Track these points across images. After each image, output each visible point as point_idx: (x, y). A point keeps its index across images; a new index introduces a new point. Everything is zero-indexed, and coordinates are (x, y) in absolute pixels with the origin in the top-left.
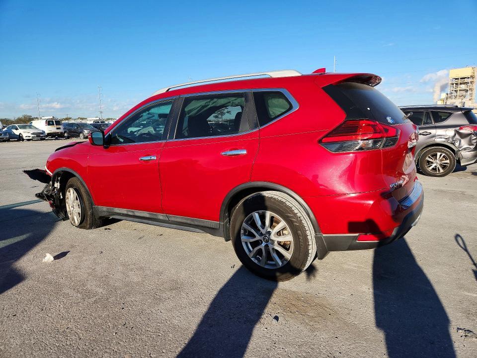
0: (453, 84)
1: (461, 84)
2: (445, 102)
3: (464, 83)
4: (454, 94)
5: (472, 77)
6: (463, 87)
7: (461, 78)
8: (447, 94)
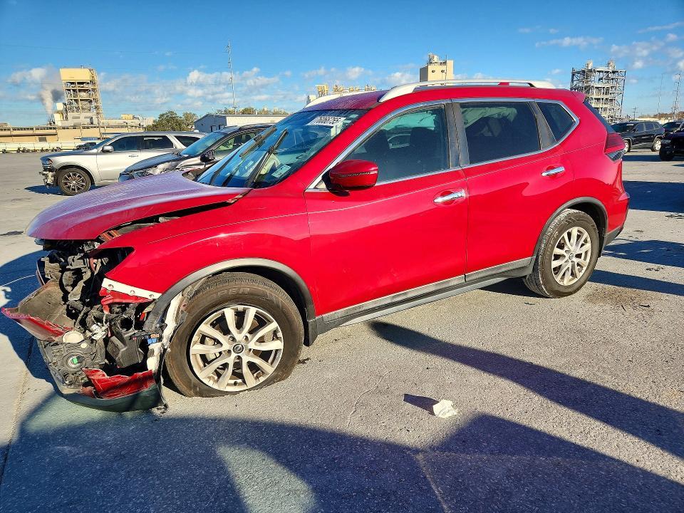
0: (69, 90)
1: (80, 91)
2: (64, 115)
3: (85, 91)
4: (75, 104)
5: (92, 82)
6: (84, 95)
7: (79, 83)
8: (65, 104)
